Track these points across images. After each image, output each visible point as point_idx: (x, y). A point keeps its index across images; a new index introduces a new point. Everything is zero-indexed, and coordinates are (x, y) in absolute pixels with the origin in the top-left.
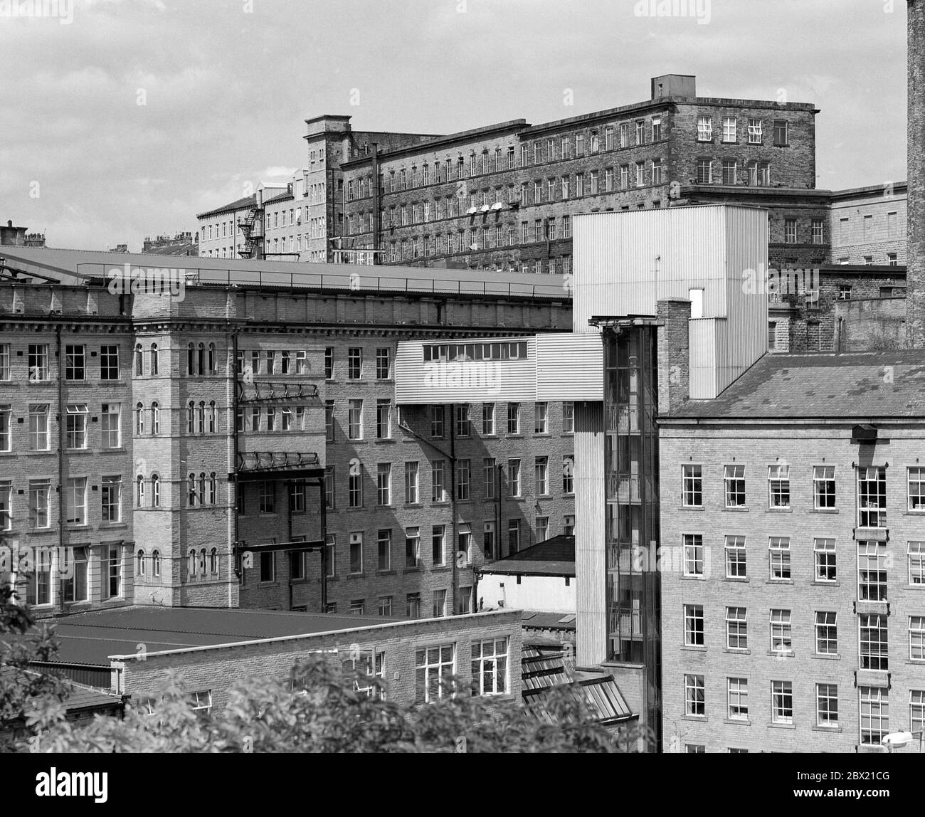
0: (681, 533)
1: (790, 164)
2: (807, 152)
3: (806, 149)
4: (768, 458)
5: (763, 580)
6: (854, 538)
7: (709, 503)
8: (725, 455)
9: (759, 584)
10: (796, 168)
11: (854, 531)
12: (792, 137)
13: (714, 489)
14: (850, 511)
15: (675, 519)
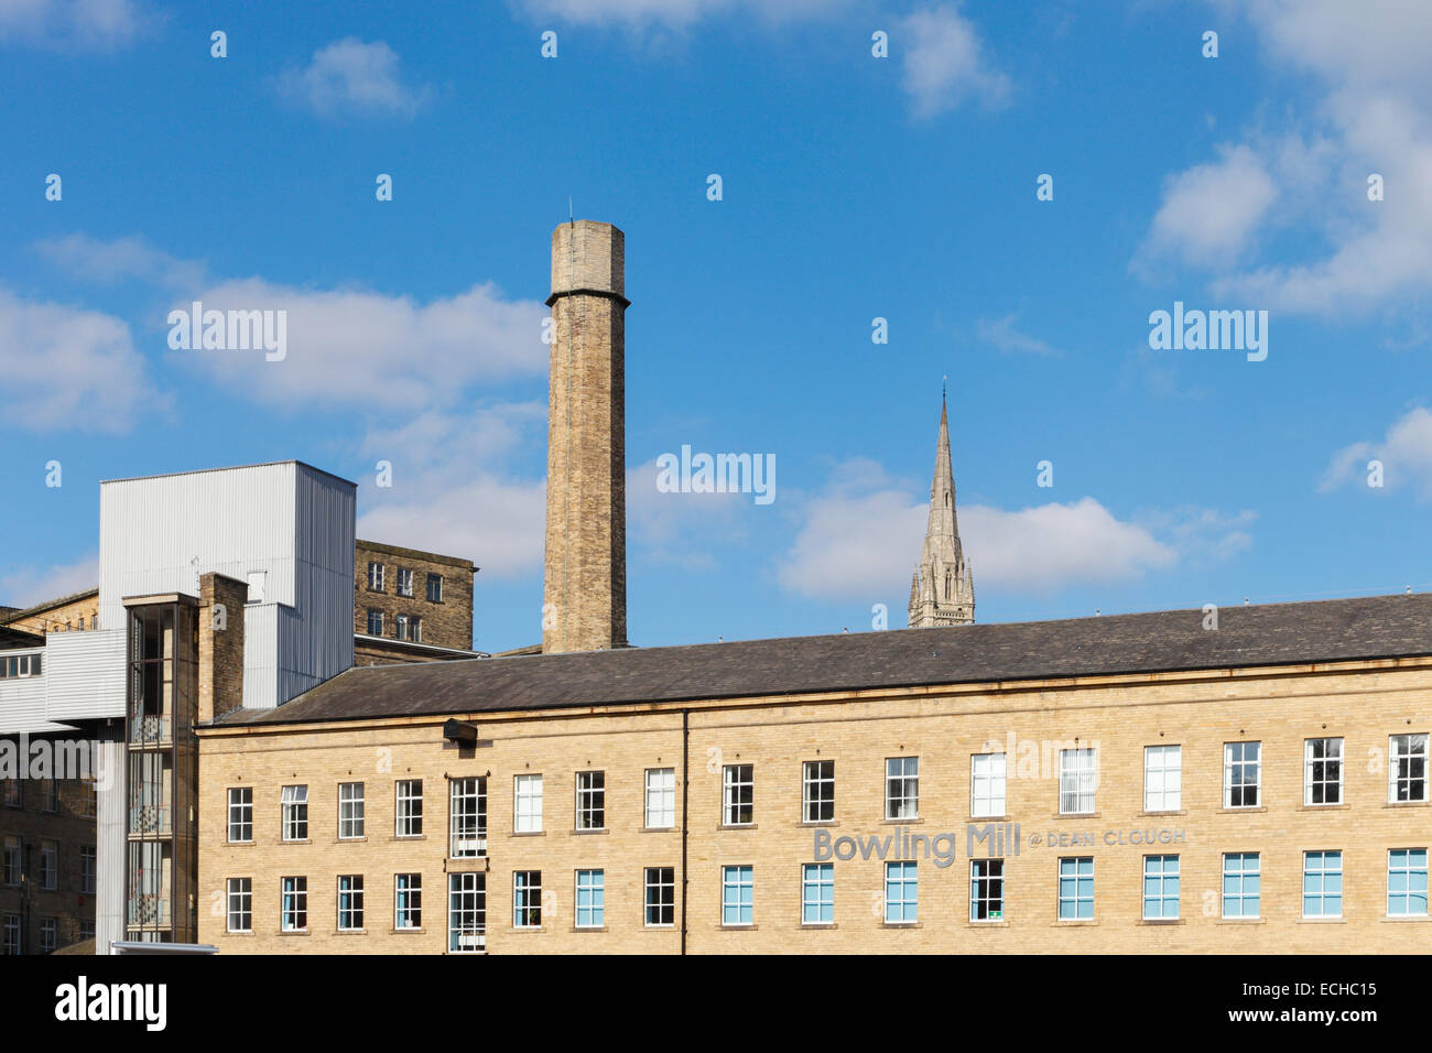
0: (225, 876)
1: (445, 623)
2: (464, 612)
3: (463, 610)
4: (336, 773)
5: (328, 931)
6: (445, 871)
7: (263, 836)
8: (282, 773)
9: (324, 937)
10: (452, 629)
11: (445, 861)
12: (447, 594)
13: (269, 817)
14: (441, 836)
15: (218, 859)
